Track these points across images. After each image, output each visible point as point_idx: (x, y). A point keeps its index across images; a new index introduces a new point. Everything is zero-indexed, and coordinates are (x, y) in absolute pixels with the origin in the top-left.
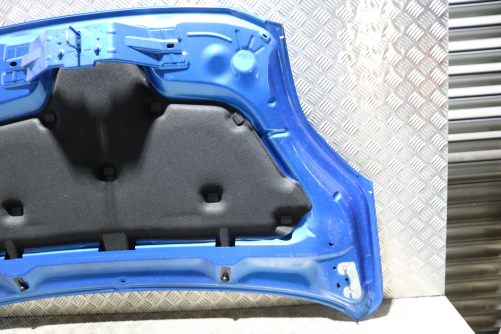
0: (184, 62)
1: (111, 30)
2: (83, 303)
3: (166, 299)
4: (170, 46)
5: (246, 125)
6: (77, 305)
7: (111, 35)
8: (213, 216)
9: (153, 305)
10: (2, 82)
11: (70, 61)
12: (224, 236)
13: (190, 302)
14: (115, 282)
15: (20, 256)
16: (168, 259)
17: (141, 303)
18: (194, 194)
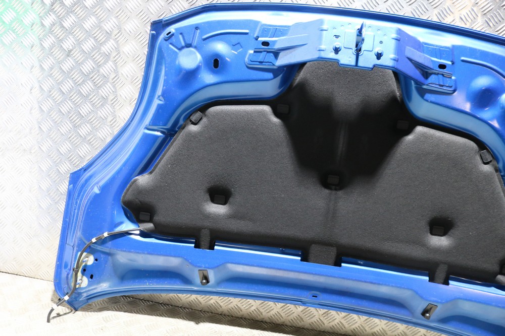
0: (451, 87)
1: (395, 36)
2: (250, 307)
3: (343, 321)
4: (442, 66)
5: (493, 165)
6: (242, 308)
7: (394, 41)
8: (437, 250)
9: (326, 324)
10: (246, 59)
11: (347, 58)
12: (441, 273)
13: (367, 329)
14: (306, 296)
15: (212, 248)
16: (374, 283)
17: (314, 319)
18: (424, 224)
